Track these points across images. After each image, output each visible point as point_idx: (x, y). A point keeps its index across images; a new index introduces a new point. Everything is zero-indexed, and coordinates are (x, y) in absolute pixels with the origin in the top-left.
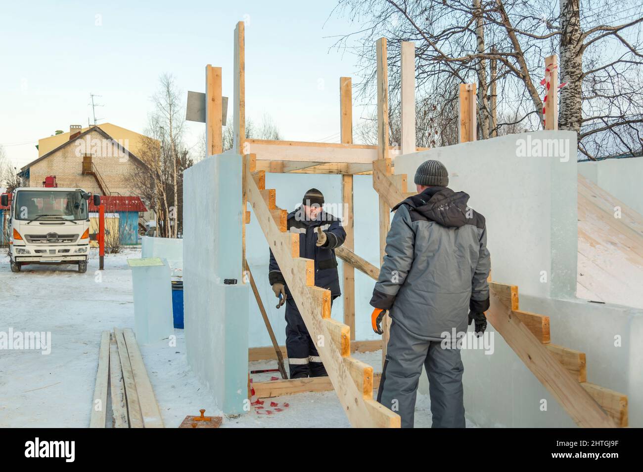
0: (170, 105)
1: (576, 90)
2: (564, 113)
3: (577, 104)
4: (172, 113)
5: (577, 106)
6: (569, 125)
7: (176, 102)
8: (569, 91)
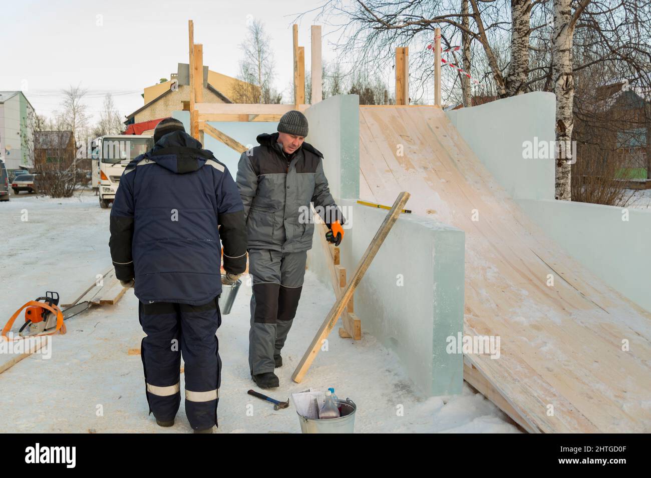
0: (259, 52)
1: (523, 44)
2: (513, 64)
3: (524, 57)
4: (260, 60)
5: (524, 58)
6: (516, 75)
7: (265, 49)
8: (517, 45)
